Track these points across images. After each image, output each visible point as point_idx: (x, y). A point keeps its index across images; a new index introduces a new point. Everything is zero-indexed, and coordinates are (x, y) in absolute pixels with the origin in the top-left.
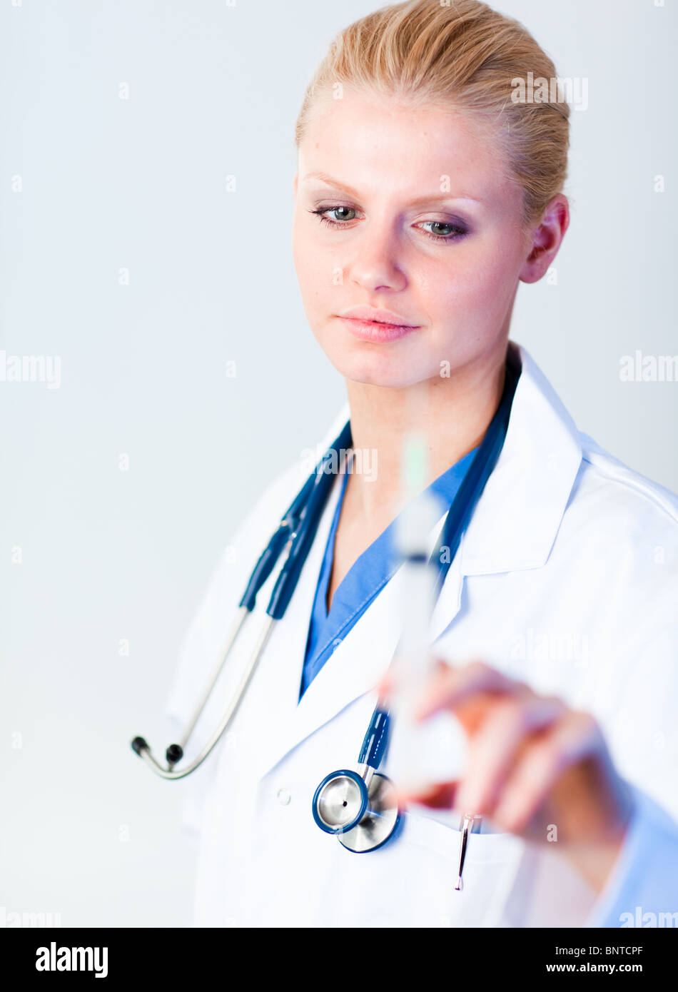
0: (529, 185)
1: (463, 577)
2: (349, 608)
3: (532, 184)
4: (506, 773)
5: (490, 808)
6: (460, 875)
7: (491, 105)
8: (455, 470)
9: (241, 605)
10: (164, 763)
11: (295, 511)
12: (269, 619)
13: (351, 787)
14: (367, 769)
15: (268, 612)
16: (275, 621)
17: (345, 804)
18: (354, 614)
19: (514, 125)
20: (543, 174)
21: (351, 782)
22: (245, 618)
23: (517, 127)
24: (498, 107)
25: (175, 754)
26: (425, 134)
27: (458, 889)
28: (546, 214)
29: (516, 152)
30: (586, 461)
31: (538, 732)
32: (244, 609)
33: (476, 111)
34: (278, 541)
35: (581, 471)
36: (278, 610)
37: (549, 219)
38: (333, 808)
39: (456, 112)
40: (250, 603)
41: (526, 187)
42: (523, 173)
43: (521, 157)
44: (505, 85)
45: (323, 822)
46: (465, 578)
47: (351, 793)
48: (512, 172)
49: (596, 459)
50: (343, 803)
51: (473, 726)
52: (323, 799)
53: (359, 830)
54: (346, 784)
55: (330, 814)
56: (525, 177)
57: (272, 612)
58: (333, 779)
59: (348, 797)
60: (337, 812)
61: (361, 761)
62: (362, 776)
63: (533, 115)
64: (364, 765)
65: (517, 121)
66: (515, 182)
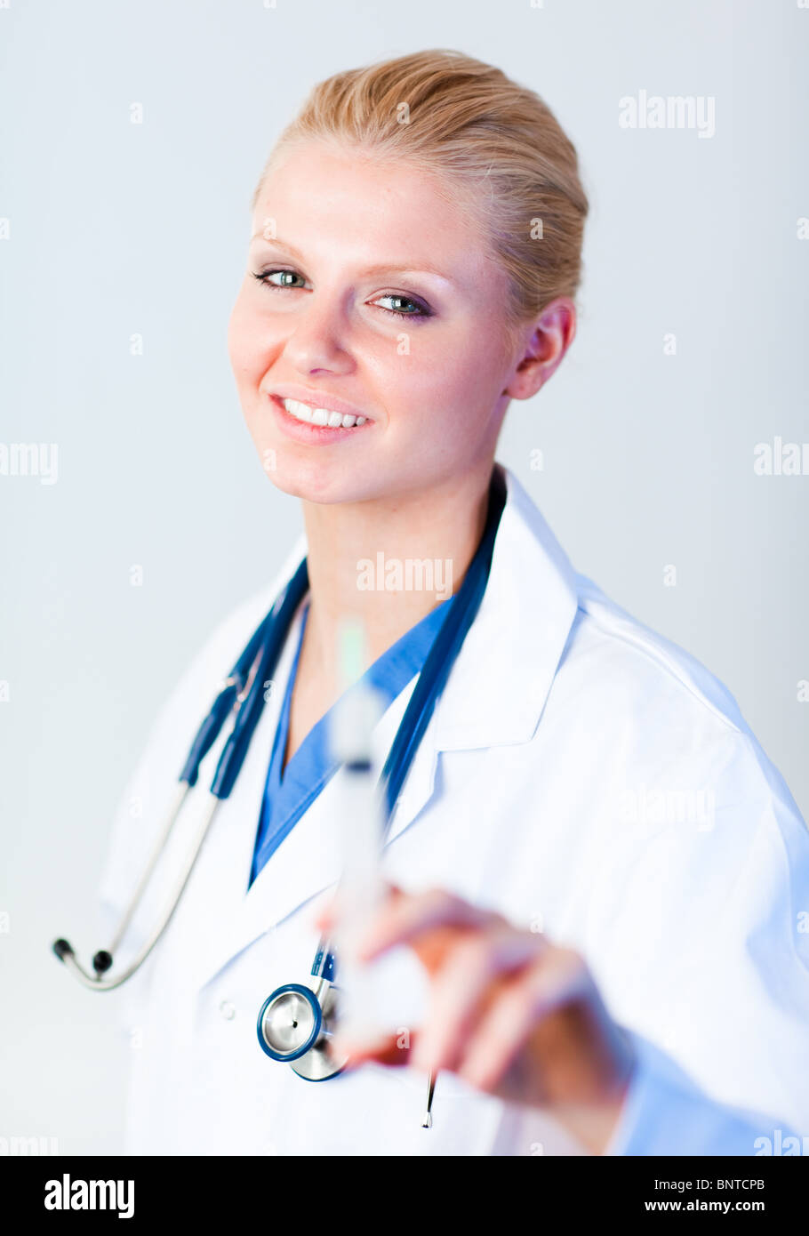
0: (515, 271)
1: (437, 752)
2: (304, 788)
3: (522, 272)
4: (473, 1021)
5: (454, 1062)
6: (429, 1110)
7: (473, 167)
8: (430, 620)
9: (181, 779)
10: (91, 971)
11: (243, 668)
12: (212, 799)
13: (302, 1004)
14: (322, 982)
15: (212, 790)
16: (221, 801)
17: (295, 1025)
18: (309, 793)
19: (500, 196)
20: (537, 264)
21: (300, 999)
22: (186, 794)
23: (505, 199)
24: (481, 172)
25: (103, 962)
26: (389, 191)
27: (427, 1127)
28: (544, 314)
29: (503, 228)
30: (582, 611)
31: (511, 973)
32: (185, 785)
33: (453, 171)
34: (224, 703)
35: (577, 623)
36: (224, 788)
37: (548, 322)
38: (282, 1030)
39: (429, 170)
40: (192, 778)
41: (511, 272)
42: (508, 255)
43: (506, 234)
44: (493, 147)
45: (271, 1048)
46: (440, 754)
47: (301, 1011)
48: (494, 251)
49: (593, 608)
50: (292, 1024)
51: (435, 964)
52: (269, 1020)
53: (315, 1055)
54: (295, 1002)
55: (278, 1037)
56: (511, 260)
57: (217, 789)
58: (280, 996)
59: (298, 1016)
60: (286, 1035)
61: (314, 973)
62: (315, 992)
63: (528, 190)
64: (319, 978)
65: (506, 192)
66: (498, 264)
